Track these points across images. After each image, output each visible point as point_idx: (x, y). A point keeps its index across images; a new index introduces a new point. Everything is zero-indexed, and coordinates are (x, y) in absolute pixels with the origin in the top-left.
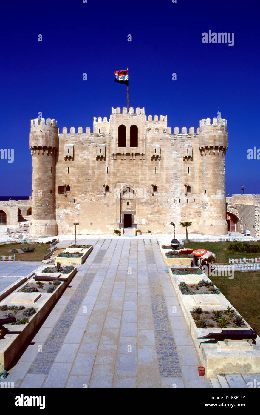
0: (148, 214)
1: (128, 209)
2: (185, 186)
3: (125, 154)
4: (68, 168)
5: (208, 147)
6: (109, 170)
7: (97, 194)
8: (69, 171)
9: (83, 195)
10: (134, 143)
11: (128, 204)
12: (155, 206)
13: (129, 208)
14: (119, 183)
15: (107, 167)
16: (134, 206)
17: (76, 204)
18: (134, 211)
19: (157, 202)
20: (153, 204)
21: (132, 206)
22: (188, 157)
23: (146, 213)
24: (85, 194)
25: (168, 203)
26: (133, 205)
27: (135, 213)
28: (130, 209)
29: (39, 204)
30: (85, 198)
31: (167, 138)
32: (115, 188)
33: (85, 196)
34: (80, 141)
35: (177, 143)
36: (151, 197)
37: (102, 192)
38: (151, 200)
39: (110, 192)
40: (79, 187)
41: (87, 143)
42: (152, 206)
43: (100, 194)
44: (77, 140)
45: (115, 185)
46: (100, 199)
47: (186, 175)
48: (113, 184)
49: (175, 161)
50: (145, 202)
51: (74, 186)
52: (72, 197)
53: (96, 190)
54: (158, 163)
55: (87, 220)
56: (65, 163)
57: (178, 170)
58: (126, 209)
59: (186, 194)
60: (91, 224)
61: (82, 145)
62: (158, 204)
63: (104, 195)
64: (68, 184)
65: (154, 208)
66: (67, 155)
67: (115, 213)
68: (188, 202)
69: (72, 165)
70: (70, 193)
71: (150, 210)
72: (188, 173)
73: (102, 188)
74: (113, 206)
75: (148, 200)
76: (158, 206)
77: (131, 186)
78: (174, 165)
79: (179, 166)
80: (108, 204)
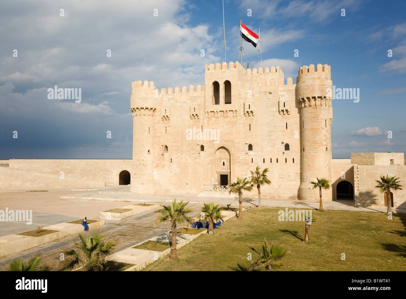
0: (243, 175)
1: (224, 169)
2: (283, 143)
3: (219, 111)
4: (166, 128)
8: (167, 131)
9: (179, 154)
11: (224, 164)
12: (250, 166)
14: (214, 142)
15: (202, 126)
17: (173, 164)
19: (252, 162)
21: (227, 166)
22: (284, 111)
25: (264, 162)
26: (229, 165)
28: (226, 169)
29: (137, 164)
30: (181, 158)
31: (262, 92)
32: (209, 147)
33: (181, 155)
34: (177, 100)
35: (273, 96)
36: (246, 156)
37: (197, 152)
38: (245, 160)
39: (205, 152)
40: (175, 146)
41: (183, 102)
42: (247, 166)
43: (195, 154)
44: (173, 100)
45: (209, 144)
46: (196, 158)
47: (283, 131)
48: (207, 143)
49: (272, 116)
50: (239, 162)
51: (171, 146)
52: (170, 157)
53: (191, 150)
54: (253, 119)
55: (183, 181)
56: (163, 123)
57: (275, 127)
58: (222, 169)
59: (283, 153)
60: (187, 184)
61: (179, 104)
62: (253, 164)
63: (199, 155)
64: (165, 144)
65: (249, 168)
66: (164, 115)
67: (210, 174)
68: (286, 161)
69: (169, 124)
70: (168, 152)
71: (245, 171)
72: (286, 130)
73: (197, 148)
74: (208, 166)
75: (243, 160)
76: (253, 166)
77: (225, 145)
78: (270, 120)
79: (275, 122)
80: (202, 164)
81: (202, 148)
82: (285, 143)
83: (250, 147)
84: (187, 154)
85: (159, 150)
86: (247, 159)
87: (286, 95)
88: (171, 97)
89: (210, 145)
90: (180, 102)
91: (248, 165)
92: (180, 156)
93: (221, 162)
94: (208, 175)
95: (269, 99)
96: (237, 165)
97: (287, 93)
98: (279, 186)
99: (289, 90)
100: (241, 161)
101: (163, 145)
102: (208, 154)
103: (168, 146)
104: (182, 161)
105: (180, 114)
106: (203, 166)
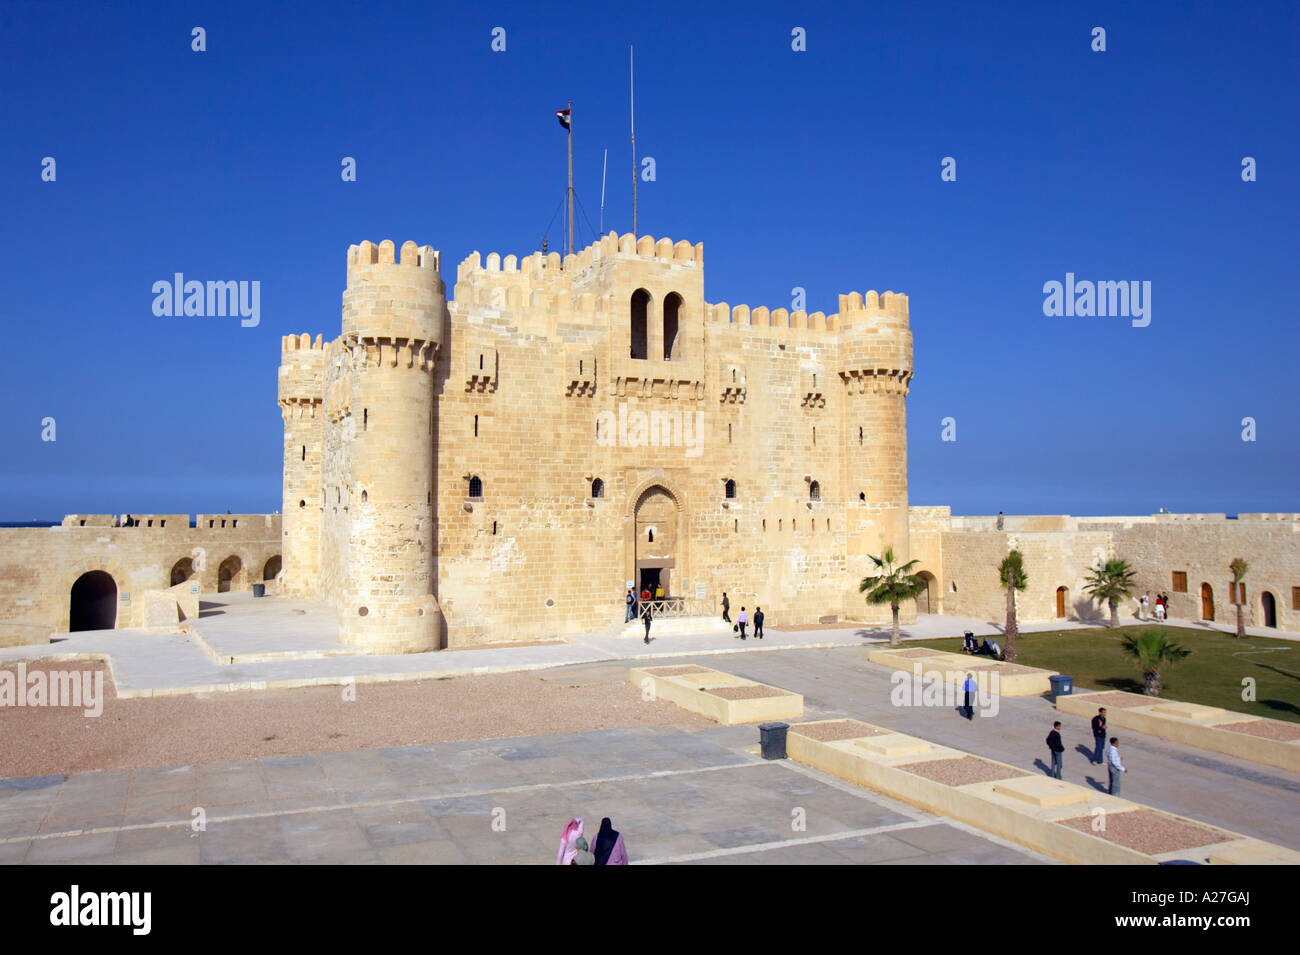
0: (714, 568)
1: (651, 551)
2: (808, 479)
3: (650, 379)
4: (476, 417)
5: (874, 372)
7: (568, 507)
8: (479, 428)
9: (524, 507)
11: (651, 538)
12: (731, 543)
13: (655, 548)
14: (633, 471)
16: (668, 544)
17: (501, 540)
18: (667, 557)
19: (736, 531)
20: (726, 536)
21: (662, 543)
22: (814, 396)
23: (707, 564)
24: (531, 506)
25: (764, 529)
26: (665, 541)
27: (672, 563)
28: (657, 553)
29: (396, 542)
30: (530, 520)
31: (759, 339)
32: (619, 487)
33: (529, 511)
34: (516, 330)
35: (785, 355)
36: (721, 514)
37: (583, 499)
38: (720, 524)
39: (606, 500)
40: (511, 481)
41: (537, 338)
42: (723, 541)
43: (575, 506)
44: (504, 327)
45: (620, 477)
46: (578, 521)
47: (808, 449)
48: (614, 474)
49: (782, 407)
50: (703, 530)
51: (496, 480)
52: (489, 517)
53: (563, 493)
54: (738, 412)
55: (537, 593)
56: (467, 400)
57: (788, 436)
58: (646, 553)
59: (809, 506)
60: (550, 603)
61: (522, 343)
62: (739, 535)
63: (588, 509)
64: (475, 472)
65: (728, 547)
66: (475, 374)
67: (621, 567)
68: (813, 526)
69: (488, 407)
70: (482, 501)
71: (720, 556)
72: (812, 445)
73: (583, 487)
74: (615, 543)
75: (713, 524)
76: (739, 541)
77: (665, 480)
78: (780, 418)
79: (790, 424)
80: (599, 538)
81: (597, 486)
82: (812, 480)
83: (730, 488)
84: (551, 508)
85: (450, 494)
86: (724, 522)
87: (813, 356)
88: (497, 315)
89: (621, 480)
90: (528, 338)
91: (727, 539)
92: (525, 513)
93: (644, 530)
94: (616, 571)
95: (775, 360)
96: (699, 538)
97: (815, 351)
98: (798, 592)
99: (820, 345)
100: (709, 528)
101: (467, 475)
102: (616, 507)
103: (482, 478)
104: (531, 528)
105: (527, 377)
106: (601, 545)
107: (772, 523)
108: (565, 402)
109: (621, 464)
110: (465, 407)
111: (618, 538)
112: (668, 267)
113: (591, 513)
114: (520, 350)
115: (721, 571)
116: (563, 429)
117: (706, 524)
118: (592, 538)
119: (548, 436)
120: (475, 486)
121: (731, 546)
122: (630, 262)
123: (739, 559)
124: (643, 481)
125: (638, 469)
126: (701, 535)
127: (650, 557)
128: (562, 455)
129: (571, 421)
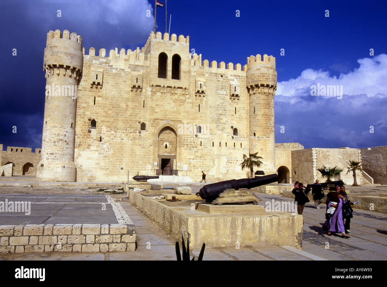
0: (191, 159)
1: (166, 152)
2: (232, 127)
3: (166, 86)
4: (95, 97)
5: (259, 86)
6: (146, 104)
7: (131, 133)
8: (96, 102)
9: (113, 132)
10: (176, 75)
11: (166, 147)
12: (198, 150)
13: (168, 151)
14: (158, 120)
15: (144, 101)
16: (173, 149)
17: (103, 144)
18: (172, 155)
19: (201, 146)
20: (197, 147)
21: (171, 149)
22: (235, 95)
23: (188, 158)
25: (213, 146)
27: (175, 157)
28: (169, 153)
29: (56, 140)
30: (115, 137)
31: (213, 73)
32: (152, 126)
33: (115, 133)
34: (112, 66)
35: (223, 79)
36: (194, 139)
37: (137, 130)
38: (194, 142)
39: (146, 131)
40: (107, 122)
41: (120, 69)
42: (195, 149)
43: (134, 133)
44: (107, 65)
45: (152, 122)
46: (134, 138)
47: (233, 115)
48: (150, 121)
49: (222, 99)
50: (187, 145)
51: (102, 121)
52: (98, 135)
53: (129, 127)
54: (203, 100)
55: (117, 165)
56: (91, 91)
57: (224, 110)
58: (164, 152)
59: (233, 137)
60: (122, 169)
61: (114, 71)
62: (202, 147)
63: (139, 134)
64: (93, 117)
65: (197, 152)
66: (94, 81)
67: (152, 157)
68: (234, 146)
69: (100, 94)
70: (96, 129)
71: (194, 155)
72: (234, 114)
73: (137, 125)
74: (150, 147)
75: (191, 142)
76: (202, 150)
77: (171, 124)
78: (220, 103)
79: (225, 106)
80: (143, 145)
81: (143, 127)
82: (234, 127)
84: (124, 132)
85: (83, 125)
86: (196, 142)
87: (236, 80)
88: (105, 60)
89: (153, 124)
90: (117, 69)
91: (197, 149)
92: (113, 134)
93: (163, 144)
94: (150, 158)
95: (219, 81)
96: (185, 148)
97: (236, 78)
98: (227, 171)
99: (238, 76)
100: (189, 144)
101: (90, 119)
102: (150, 133)
103: (96, 120)
104: (115, 140)
105: (116, 83)
106: (144, 148)
107: (216, 144)
108: (131, 93)
109: (153, 117)
110: (91, 94)
111: (152, 146)
112: (174, 44)
113: (140, 135)
114: (113, 74)
115: (194, 161)
116: (129, 104)
117: (188, 142)
118: (140, 145)
119: (123, 105)
120: (93, 123)
121: (198, 151)
122: (159, 42)
123: (202, 156)
124: (162, 124)
125: (160, 120)
126: (186, 146)
127: (166, 154)
128: (129, 113)
129: (133, 101)
